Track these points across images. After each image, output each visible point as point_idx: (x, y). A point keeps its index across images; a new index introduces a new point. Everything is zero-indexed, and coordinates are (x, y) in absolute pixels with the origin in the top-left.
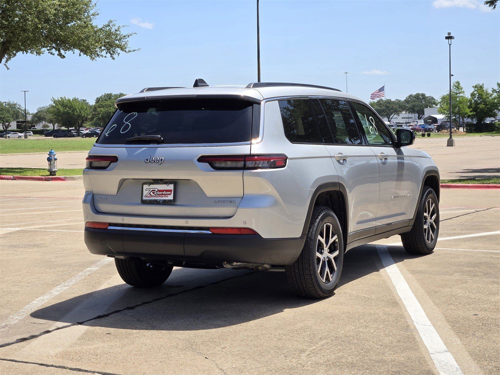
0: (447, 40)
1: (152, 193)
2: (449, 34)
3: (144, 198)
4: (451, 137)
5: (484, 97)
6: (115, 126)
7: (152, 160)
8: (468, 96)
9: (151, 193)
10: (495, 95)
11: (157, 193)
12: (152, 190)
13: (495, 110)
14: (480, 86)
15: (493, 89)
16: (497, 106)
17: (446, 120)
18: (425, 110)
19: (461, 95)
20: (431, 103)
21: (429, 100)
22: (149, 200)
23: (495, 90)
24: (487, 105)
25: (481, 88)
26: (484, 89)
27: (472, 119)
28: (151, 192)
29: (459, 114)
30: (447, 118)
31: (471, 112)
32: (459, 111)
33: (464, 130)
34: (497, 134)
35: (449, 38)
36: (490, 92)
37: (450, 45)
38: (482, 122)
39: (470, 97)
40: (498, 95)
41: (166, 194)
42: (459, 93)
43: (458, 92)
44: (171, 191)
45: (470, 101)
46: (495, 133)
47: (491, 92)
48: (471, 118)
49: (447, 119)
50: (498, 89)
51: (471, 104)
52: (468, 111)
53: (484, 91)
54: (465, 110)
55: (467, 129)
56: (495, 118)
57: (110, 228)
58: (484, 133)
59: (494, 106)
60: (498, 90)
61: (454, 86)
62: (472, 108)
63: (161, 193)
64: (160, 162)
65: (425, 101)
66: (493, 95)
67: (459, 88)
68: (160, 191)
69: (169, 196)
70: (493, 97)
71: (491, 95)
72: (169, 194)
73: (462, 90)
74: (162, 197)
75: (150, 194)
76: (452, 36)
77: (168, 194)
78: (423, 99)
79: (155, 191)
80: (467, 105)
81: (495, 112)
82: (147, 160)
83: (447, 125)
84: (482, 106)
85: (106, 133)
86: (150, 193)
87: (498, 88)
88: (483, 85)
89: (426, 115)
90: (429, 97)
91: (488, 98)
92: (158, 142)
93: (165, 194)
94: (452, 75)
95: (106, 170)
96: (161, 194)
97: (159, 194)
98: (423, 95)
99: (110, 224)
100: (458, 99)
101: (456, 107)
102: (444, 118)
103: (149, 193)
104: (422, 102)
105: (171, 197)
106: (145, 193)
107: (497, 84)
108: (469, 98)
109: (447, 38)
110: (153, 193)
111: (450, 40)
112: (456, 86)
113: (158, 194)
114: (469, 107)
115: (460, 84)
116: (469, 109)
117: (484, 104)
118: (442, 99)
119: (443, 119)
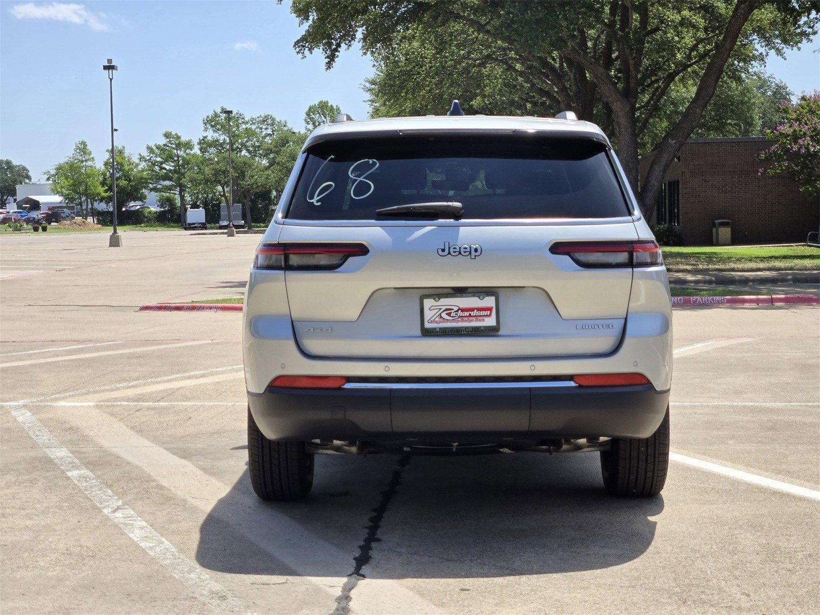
0: (107, 72)
1: (447, 314)
2: (110, 61)
3: (427, 325)
4: (115, 232)
5: (126, 168)
6: (331, 185)
7: (455, 250)
8: (99, 165)
9: (444, 315)
10: (143, 165)
11: (456, 314)
12: (444, 308)
13: (143, 190)
14: (119, 151)
15: (140, 155)
16: (146, 183)
17: (65, 205)
18: (17, 187)
19: (89, 163)
20: (22, 176)
21: (18, 171)
22: (440, 329)
23: (144, 157)
24: (130, 180)
25: (120, 153)
26: (125, 155)
27: (107, 203)
28: (443, 312)
29: (86, 195)
30: (67, 201)
31: (106, 191)
32: (86, 190)
33: (94, 222)
34: (148, 228)
35: (110, 67)
36: (135, 160)
37: (111, 80)
38: (124, 209)
39: (103, 167)
40: (148, 166)
41: (480, 316)
42: (86, 161)
43: (84, 159)
44: (490, 309)
45: (104, 174)
46: (145, 227)
47: (137, 161)
48: (106, 201)
49: (67, 203)
50: (148, 156)
51: (105, 179)
52: (101, 190)
53: (125, 158)
54: (95, 187)
55: (98, 220)
56: (142, 201)
57: (348, 386)
58: (127, 227)
59: (143, 183)
60: (148, 158)
61: (77, 149)
62: (107, 186)
63: (467, 314)
64: (473, 253)
65: (12, 172)
66: (140, 165)
67: (85, 153)
68: (463, 310)
69: (486, 319)
70: (141, 169)
71: (137, 165)
72: (487, 316)
73: (91, 156)
74: (471, 321)
75: (441, 317)
76: (114, 66)
77: (485, 316)
78: (7, 169)
79: (453, 311)
80: (99, 181)
81: (143, 193)
82: (443, 250)
83: (64, 213)
84: (123, 183)
85: (312, 198)
86: (440, 314)
87: (148, 154)
88: (124, 148)
89: (20, 196)
90: (19, 166)
91: (133, 170)
92: (456, 215)
93: (478, 316)
94: (116, 130)
95: (337, 272)
96: (466, 316)
97: (462, 316)
98: (8, 163)
99: (349, 379)
100: (83, 171)
101: (80, 183)
102: (62, 201)
103: (438, 314)
104: (7, 175)
105: (491, 322)
106: (428, 315)
107: (147, 147)
108: (102, 169)
109: (105, 68)
110: (449, 315)
111: (110, 71)
112: (80, 149)
113: (460, 317)
114: (103, 184)
115: (86, 145)
116: (103, 186)
117: (125, 180)
118: (57, 169)
119: (60, 203)
